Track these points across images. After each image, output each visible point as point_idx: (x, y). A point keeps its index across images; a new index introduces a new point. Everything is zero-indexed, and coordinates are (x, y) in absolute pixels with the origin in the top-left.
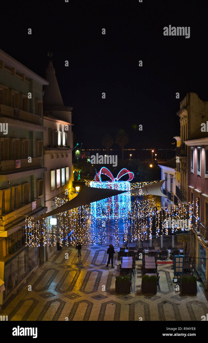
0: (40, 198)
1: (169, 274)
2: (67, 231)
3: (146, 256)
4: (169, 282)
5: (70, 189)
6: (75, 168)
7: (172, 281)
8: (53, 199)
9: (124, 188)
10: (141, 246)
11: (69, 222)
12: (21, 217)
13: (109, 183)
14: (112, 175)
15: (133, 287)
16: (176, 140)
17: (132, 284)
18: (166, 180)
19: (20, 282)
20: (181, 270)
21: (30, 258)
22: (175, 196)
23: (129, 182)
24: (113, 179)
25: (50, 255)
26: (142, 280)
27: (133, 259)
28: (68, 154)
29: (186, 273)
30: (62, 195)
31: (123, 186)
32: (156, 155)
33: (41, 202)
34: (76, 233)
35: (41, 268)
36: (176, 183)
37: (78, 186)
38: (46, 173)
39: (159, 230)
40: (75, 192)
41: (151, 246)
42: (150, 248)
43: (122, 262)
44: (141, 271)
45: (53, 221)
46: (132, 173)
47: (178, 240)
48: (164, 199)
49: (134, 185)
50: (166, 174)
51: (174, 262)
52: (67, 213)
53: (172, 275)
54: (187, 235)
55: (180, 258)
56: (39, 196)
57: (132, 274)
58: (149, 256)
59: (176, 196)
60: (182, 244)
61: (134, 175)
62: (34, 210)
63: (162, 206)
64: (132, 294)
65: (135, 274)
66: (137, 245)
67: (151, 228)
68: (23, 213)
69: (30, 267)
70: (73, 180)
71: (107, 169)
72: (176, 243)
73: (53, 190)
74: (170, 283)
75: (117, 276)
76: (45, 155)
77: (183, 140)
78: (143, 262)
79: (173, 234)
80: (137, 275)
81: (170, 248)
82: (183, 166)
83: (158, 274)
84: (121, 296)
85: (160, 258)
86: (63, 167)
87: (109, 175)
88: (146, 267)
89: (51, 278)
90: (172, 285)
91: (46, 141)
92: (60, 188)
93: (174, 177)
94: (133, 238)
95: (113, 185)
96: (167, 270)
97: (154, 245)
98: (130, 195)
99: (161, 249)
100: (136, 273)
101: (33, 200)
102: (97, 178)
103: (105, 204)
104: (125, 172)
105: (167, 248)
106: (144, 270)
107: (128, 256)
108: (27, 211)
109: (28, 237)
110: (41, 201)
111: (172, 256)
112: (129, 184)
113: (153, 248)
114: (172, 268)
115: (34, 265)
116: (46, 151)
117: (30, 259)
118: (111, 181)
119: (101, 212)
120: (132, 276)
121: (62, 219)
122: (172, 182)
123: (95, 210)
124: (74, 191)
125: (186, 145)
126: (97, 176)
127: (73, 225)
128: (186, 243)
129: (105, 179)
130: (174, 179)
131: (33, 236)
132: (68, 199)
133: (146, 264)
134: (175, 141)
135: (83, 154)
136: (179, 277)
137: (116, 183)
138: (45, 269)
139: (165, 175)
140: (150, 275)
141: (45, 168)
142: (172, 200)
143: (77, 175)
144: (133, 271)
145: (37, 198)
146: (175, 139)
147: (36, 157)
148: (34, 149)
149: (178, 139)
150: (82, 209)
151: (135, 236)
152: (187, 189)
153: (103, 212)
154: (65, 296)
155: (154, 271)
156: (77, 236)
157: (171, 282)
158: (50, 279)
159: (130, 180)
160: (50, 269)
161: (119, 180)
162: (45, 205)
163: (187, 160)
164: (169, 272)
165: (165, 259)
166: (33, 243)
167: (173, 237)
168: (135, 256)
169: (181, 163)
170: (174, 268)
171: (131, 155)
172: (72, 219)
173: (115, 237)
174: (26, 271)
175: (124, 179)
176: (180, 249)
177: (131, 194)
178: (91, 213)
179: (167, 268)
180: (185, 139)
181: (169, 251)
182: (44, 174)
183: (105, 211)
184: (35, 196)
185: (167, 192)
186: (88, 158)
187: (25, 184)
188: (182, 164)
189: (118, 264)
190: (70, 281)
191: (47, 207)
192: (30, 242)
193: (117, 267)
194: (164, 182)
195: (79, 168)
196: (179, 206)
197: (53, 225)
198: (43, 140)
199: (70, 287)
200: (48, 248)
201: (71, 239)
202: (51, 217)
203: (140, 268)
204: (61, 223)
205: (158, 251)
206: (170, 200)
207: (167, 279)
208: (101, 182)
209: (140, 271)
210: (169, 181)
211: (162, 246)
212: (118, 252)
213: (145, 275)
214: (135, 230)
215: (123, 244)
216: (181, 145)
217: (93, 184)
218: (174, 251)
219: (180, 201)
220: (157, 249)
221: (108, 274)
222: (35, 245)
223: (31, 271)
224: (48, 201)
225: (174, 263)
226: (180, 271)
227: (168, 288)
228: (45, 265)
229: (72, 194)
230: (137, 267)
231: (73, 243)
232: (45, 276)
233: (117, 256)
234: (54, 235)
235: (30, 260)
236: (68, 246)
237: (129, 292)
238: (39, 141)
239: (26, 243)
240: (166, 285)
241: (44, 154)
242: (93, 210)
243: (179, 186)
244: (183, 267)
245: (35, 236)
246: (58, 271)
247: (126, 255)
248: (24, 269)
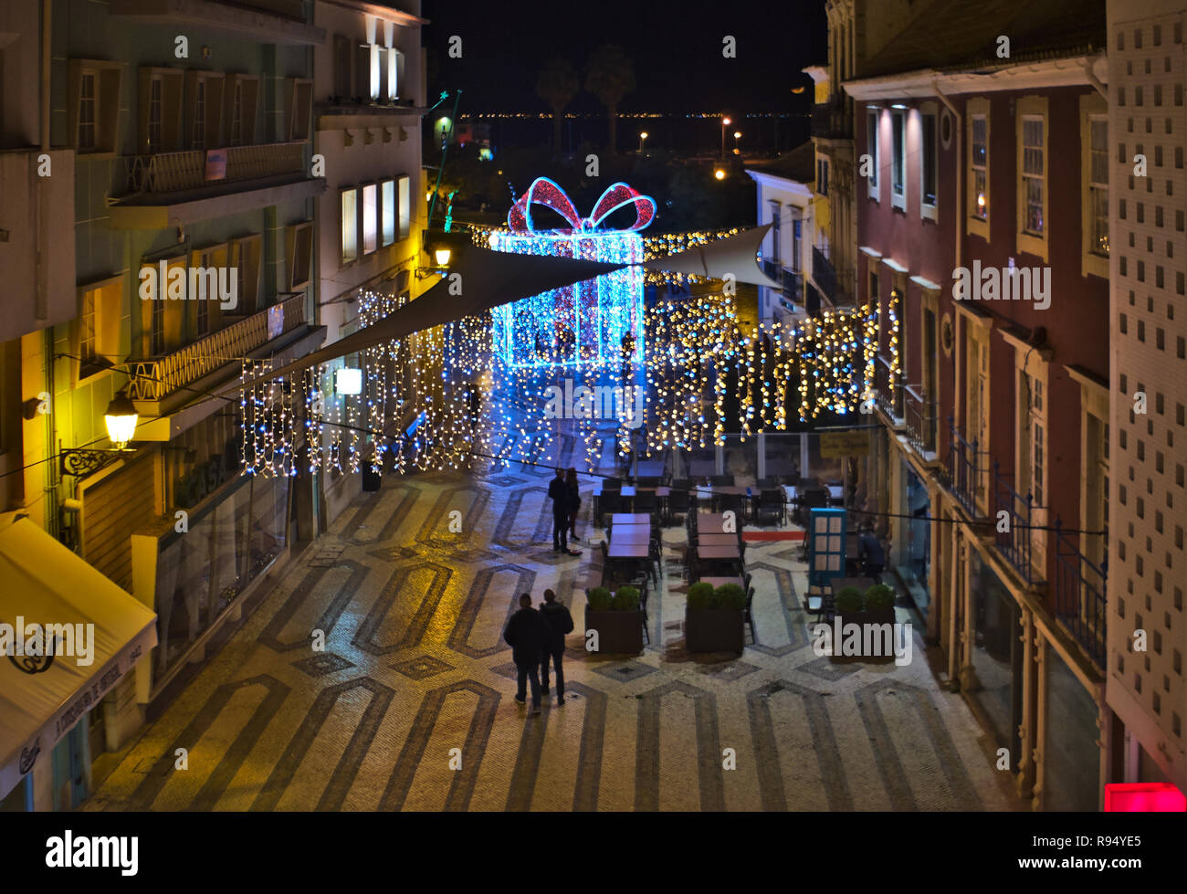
0: (297, 294)
1: (790, 579)
2: (399, 414)
3: (701, 510)
4: (791, 610)
5: (413, 258)
6: (433, 183)
7: (802, 606)
8: (349, 298)
9: (618, 257)
10: (681, 473)
11: (407, 383)
12: (227, 363)
13: (562, 237)
14: (572, 206)
15: (652, 630)
16: (813, 81)
17: (649, 618)
18: (776, 224)
19: (219, 614)
20: (835, 563)
21: (258, 522)
22: (809, 285)
23: (639, 232)
24: (575, 221)
25: (334, 508)
26: (685, 601)
27: (653, 522)
28: (405, 128)
29: (854, 576)
30: (382, 281)
31: (615, 246)
32: (738, 135)
33: (304, 309)
34: (436, 424)
35: (301, 560)
36: (812, 239)
37: (444, 248)
38: (324, 199)
39: (751, 409)
40: (432, 269)
41: (720, 470)
42: (716, 481)
43: (609, 534)
44: (681, 567)
45: (349, 380)
46: (649, 199)
47: (822, 450)
48: (768, 298)
49: (654, 243)
50: (776, 203)
51: (806, 533)
52: (402, 350)
53: (801, 583)
54: (858, 429)
55: (832, 519)
56: (294, 285)
57: (649, 578)
58: (714, 511)
59: (813, 283)
60: (838, 465)
61: (654, 208)
62: (276, 338)
63: (760, 319)
64: (651, 657)
65: (661, 578)
66: (670, 468)
67: (720, 403)
68: (234, 349)
69: (257, 557)
70: (423, 223)
71: (555, 185)
72: (816, 462)
73: (350, 265)
74: (794, 615)
75: (592, 587)
76: (321, 133)
77: (839, 78)
78: (689, 534)
79: (803, 427)
80: (667, 583)
81: (794, 480)
82: (840, 173)
83: (749, 577)
84: (608, 666)
85: (755, 520)
86: (387, 179)
87: (560, 208)
88: (704, 553)
89: (339, 596)
90: (800, 620)
91: (323, 83)
92: (375, 257)
93: (806, 215)
94: (653, 439)
95: (577, 244)
96: (784, 564)
97: (732, 467)
98: (640, 280)
99: (759, 484)
100: (665, 575)
101: (271, 301)
102: (518, 218)
103: (545, 314)
104: (621, 195)
105: (781, 480)
106: (694, 564)
107: (635, 512)
108: (245, 344)
109: (251, 440)
110: (301, 306)
111: (802, 510)
112: (639, 239)
113: (728, 480)
114: (800, 555)
115: (272, 548)
116: (325, 119)
117: (256, 526)
118: (567, 228)
120: (651, 586)
121: (380, 368)
122: (797, 232)
123: (510, 336)
124: (428, 266)
125: (851, 98)
126: (515, 209)
127: (422, 390)
128: (854, 462)
129: (546, 220)
130: (804, 223)
131: (271, 434)
132: (407, 295)
133: (702, 539)
134: (809, 83)
135: (463, 131)
136: (828, 590)
137: (584, 235)
138: (317, 563)
139: (773, 207)
140: (717, 583)
141: (319, 179)
142: (798, 301)
143: (440, 208)
144: (650, 569)
145: (288, 292)
146: (807, 75)
147: (287, 141)
148: (279, 112)
149: (819, 75)
150: (458, 334)
151: (659, 434)
152: (855, 257)
153: (538, 346)
154: (393, 667)
155: (733, 566)
156: (440, 434)
157: (799, 609)
158: (335, 601)
159: (640, 225)
160: (335, 564)
161: (600, 226)
162: (317, 317)
163: (852, 153)
164: (788, 572)
165: (774, 522)
166: (268, 463)
167: (804, 437)
168: (659, 511)
169: (830, 165)
170: (808, 554)
171: (644, 135)
172: (420, 371)
173: (583, 438)
174: (243, 572)
175: (621, 220)
176: (832, 485)
177: (646, 278)
178: (494, 348)
179: (781, 555)
180: (847, 77)
181: (791, 492)
182: (313, 205)
183: (547, 340)
184: (280, 286)
185: (778, 270)
186: (485, 147)
187: (242, 240)
188: (835, 168)
189: (596, 542)
190: (411, 608)
191: (325, 327)
192: (258, 457)
193: (593, 554)
194: (769, 235)
195: (447, 181)
196: (826, 321)
197: (347, 397)
198: (313, 77)
199: (410, 630)
200: (327, 483)
201: (417, 445)
202: (340, 361)
203: (679, 555)
204: (379, 385)
205: (749, 491)
206: (789, 302)
207: (783, 599)
208: (532, 233)
209: (679, 568)
210: (786, 230)
211: (762, 474)
212: (595, 497)
213: (697, 583)
214: (661, 411)
215: (613, 465)
216: (832, 96)
217: (500, 240)
218: (807, 492)
219: (829, 303)
220: (743, 483)
221: (557, 581)
222: (280, 472)
223: (260, 571)
224: (327, 303)
225: (810, 535)
226: (831, 568)
227: (786, 631)
228: (316, 547)
229: (421, 278)
230: (666, 552)
231: (422, 461)
232: (314, 591)
233: (592, 511)
234: (352, 432)
235: (259, 529)
236: (402, 471)
237: (637, 650)
238: (297, 81)
239: (243, 461)
240: (780, 621)
241: (317, 128)
242: (502, 337)
243: (826, 247)
244: (841, 553)
245: (277, 437)
246: (367, 570)
247: (624, 506)
248: (233, 563)
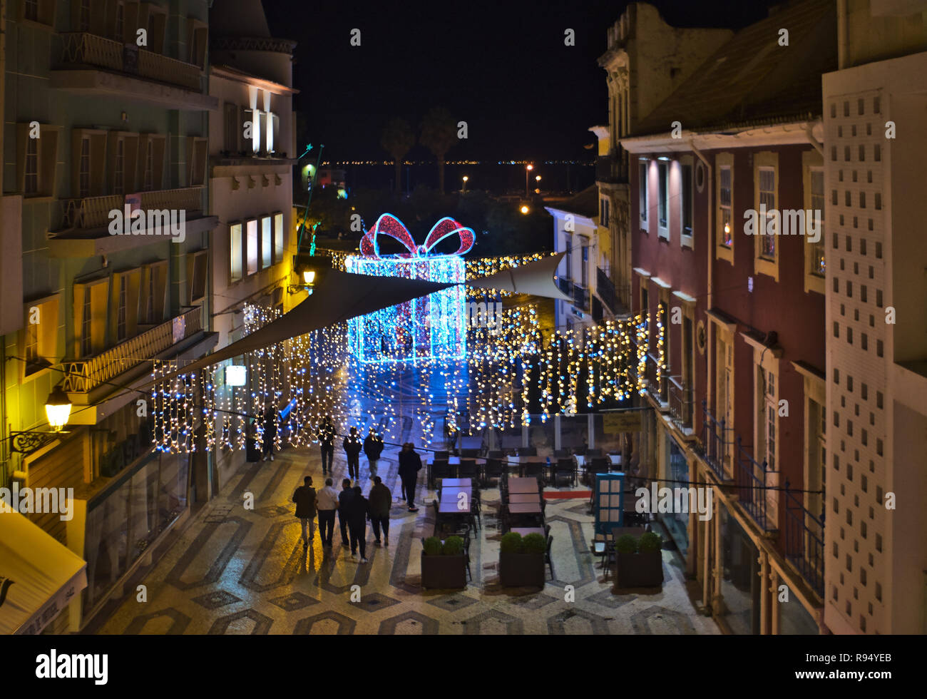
0: (196, 307)
1: (580, 528)
2: (276, 403)
3: (511, 475)
4: (581, 553)
5: (286, 278)
6: (301, 217)
7: (589, 549)
8: (236, 310)
9: (446, 276)
10: (496, 446)
11: (282, 378)
12: (140, 363)
13: (402, 260)
14: (410, 236)
15: (473, 571)
16: (597, 137)
17: (471, 561)
18: (569, 250)
19: (134, 561)
20: (615, 516)
21: (165, 487)
22: (594, 297)
23: (462, 256)
24: (412, 247)
25: (224, 476)
26: (499, 547)
27: (474, 485)
28: (280, 175)
29: (630, 525)
30: (262, 296)
31: (443, 268)
32: (538, 178)
33: (201, 319)
34: (305, 409)
35: (198, 517)
36: (597, 261)
37: (310, 269)
38: (217, 232)
39: (550, 398)
40: (301, 286)
41: (525, 444)
42: (523, 452)
43: (440, 494)
44: (496, 520)
45: (236, 375)
46: (470, 230)
47: (605, 427)
48: (562, 307)
49: (474, 266)
50: (569, 234)
51: (593, 493)
52: (277, 351)
53: (589, 532)
54: (632, 411)
55: (613, 482)
56: (193, 300)
57: (471, 529)
58: (521, 476)
59: (598, 296)
60: (618, 439)
61: (474, 237)
62: (179, 342)
63: (557, 327)
64: (473, 591)
65: (480, 529)
66: (487, 442)
67: (526, 393)
68: (146, 352)
69: (164, 515)
70: (294, 250)
71: (397, 219)
72: (600, 436)
73: (237, 283)
74: (583, 557)
75: (426, 538)
76: (214, 179)
77: (618, 136)
78: (502, 494)
79: (590, 410)
80: (484, 532)
81: (583, 451)
82: (618, 209)
83: (549, 528)
84: (439, 599)
85: (553, 482)
86: (266, 215)
87: (400, 238)
88: (513, 509)
89: (229, 545)
90: (589, 561)
91: (216, 139)
92: (256, 277)
93: (591, 242)
94: (474, 422)
95: (414, 266)
96: (575, 517)
97: (535, 441)
98: (463, 294)
99: (556, 454)
100: (483, 526)
101: (175, 313)
102: (367, 246)
103: (389, 321)
104: (447, 227)
105: (573, 451)
106: (506, 518)
107: (460, 477)
108: (156, 347)
109: (160, 423)
110: (199, 316)
111: (590, 474)
112: (461, 262)
113: (532, 451)
114: (588, 510)
115: (176, 507)
116: (217, 169)
117: (164, 490)
118: (406, 253)
119: (379, 344)
120: (472, 536)
121: (261, 367)
122: (584, 256)
123: (362, 340)
124: (297, 283)
125: (627, 152)
126: (366, 238)
127: (294, 384)
128: (629, 436)
129: (389, 247)
130: (591, 248)
131: (176, 419)
132: (281, 307)
133: (513, 498)
134: (595, 139)
135: (324, 175)
136: (610, 537)
137: (420, 259)
138: (208, 520)
139: (567, 236)
140: (524, 532)
141: (212, 216)
142: (586, 310)
143: (306, 237)
144: (472, 522)
145: (188, 306)
146: (593, 133)
147: (188, 186)
148: (182, 163)
149: (602, 133)
150: (321, 338)
151: (479, 417)
152: (630, 276)
153: (384, 348)
154: (271, 601)
155: (535, 519)
156: (308, 418)
157: (587, 552)
158: (226, 549)
159: (465, 249)
160: (225, 520)
161: (432, 251)
162: (211, 325)
163: (627, 195)
164: (579, 523)
165: (567, 484)
166: (173, 442)
167: (591, 417)
168: (478, 476)
169: (610, 204)
170: (594, 509)
171: (465, 179)
172: (293, 369)
173: (420, 421)
174: (153, 527)
175: (447, 247)
176: (612, 454)
177: (468, 293)
178: (350, 349)
179: (573, 510)
180: (624, 134)
181: (581, 460)
182: (208, 237)
183: (391, 343)
184: (182, 301)
185: (570, 285)
186: (341, 188)
187: (151, 265)
188: (614, 205)
189: (430, 501)
190: (285, 555)
191: (218, 333)
192: (166, 437)
193: (426, 510)
194: (564, 260)
195: (313, 215)
196: (608, 328)
197: (235, 388)
198: (208, 136)
199: (284, 572)
200: (219, 457)
201: (290, 427)
202: (230, 361)
203: (494, 511)
204: (261, 381)
205: (548, 460)
206: (579, 310)
207: (575, 544)
208: (380, 258)
209: (494, 521)
210: (576, 255)
211: (558, 446)
212: (428, 465)
213: (508, 533)
214: (480, 399)
215: (442, 440)
216: (612, 150)
217: (354, 264)
218: (593, 460)
219: (610, 312)
220: (544, 453)
221: (399, 532)
222: (182, 449)
223: (167, 526)
224: (219, 314)
225: (596, 494)
226: (612, 520)
227: (577, 569)
228: (210, 506)
229: (292, 293)
230: (484, 508)
231: (294, 440)
232: (209, 541)
233: (426, 477)
234: (240, 417)
235: (166, 493)
236: (279, 448)
237: (462, 586)
238: (196, 139)
239: (154, 441)
240: (572, 561)
241: (211, 176)
242: (355, 339)
243: (607, 268)
244: (620, 508)
245: (181, 421)
246: (250, 524)
247: (451, 472)
248: (146, 520)
